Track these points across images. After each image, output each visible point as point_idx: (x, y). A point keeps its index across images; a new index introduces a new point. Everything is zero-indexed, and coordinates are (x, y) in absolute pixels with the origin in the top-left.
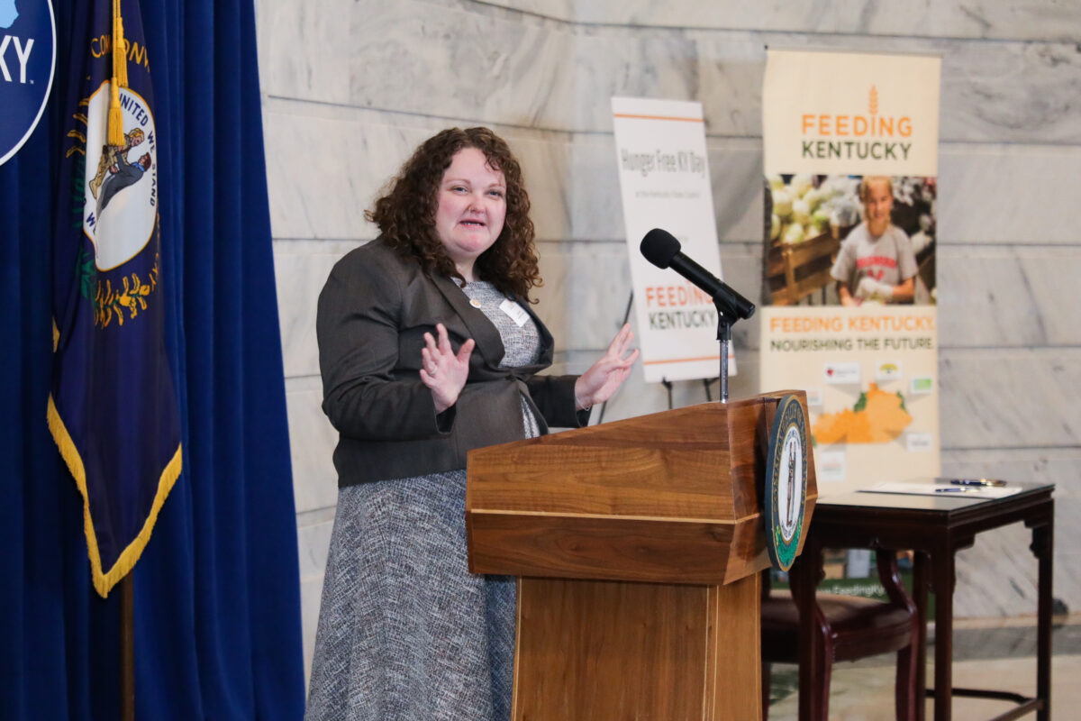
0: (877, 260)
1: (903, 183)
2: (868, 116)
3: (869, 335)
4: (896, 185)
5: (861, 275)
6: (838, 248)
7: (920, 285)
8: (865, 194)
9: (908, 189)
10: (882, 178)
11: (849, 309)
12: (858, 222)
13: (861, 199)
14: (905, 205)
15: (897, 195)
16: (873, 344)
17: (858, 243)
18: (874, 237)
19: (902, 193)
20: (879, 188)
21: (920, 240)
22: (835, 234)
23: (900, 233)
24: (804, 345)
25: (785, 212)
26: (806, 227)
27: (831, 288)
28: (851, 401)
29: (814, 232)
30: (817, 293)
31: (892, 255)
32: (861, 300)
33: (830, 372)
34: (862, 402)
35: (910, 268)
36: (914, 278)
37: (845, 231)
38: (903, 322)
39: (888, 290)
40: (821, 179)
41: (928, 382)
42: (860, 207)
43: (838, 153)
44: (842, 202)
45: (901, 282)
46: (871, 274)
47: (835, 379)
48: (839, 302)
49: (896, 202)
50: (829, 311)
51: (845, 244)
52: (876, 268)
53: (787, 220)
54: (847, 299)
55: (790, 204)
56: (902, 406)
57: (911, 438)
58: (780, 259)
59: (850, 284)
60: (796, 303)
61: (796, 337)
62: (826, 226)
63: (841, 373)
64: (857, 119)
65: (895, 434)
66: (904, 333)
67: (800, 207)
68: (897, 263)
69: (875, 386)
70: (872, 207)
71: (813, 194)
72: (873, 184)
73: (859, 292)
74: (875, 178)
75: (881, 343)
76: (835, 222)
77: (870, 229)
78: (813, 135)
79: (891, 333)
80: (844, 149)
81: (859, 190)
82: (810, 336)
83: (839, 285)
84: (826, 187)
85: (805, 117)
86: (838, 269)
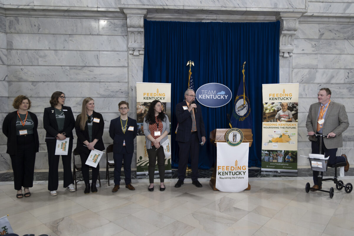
0: (284, 115)
1: (290, 103)
2: (283, 94)
3: (282, 126)
4: (288, 104)
5: (281, 118)
6: (277, 113)
7: (293, 119)
8: (282, 105)
9: (291, 104)
10: (286, 103)
11: (279, 122)
12: (281, 109)
13: (281, 106)
14: (290, 107)
15: (289, 105)
16: (284, 128)
17: (281, 113)
18: (284, 112)
19: (290, 105)
20: (285, 104)
21: (293, 112)
22: (276, 111)
23: (289, 111)
24: (270, 128)
25: (266, 108)
26: (270, 110)
27: (275, 120)
28: (279, 136)
29: (272, 111)
30: (272, 120)
31: (288, 114)
32: (281, 121)
33: (275, 132)
34: (281, 136)
35: (291, 116)
36: (292, 118)
37: (278, 111)
38: (289, 125)
39: (287, 120)
40: (273, 103)
41: (295, 134)
42: (281, 107)
43: (277, 99)
44: (277, 106)
45: (289, 119)
46: (283, 117)
47: (276, 133)
48: (277, 122)
49: (288, 106)
50: (275, 123)
51: (278, 113)
52: (284, 117)
53: (266, 109)
54: (278, 121)
55: (267, 107)
56: (289, 137)
57: (291, 142)
58: (265, 115)
59: (279, 119)
60: (268, 122)
61: (268, 126)
62: (274, 110)
63: (277, 132)
64: (280, 94)
65: (288, 142)
66: (290, 126)
67: (269, 108)
68: (289, 116)
69: (284, 134)
70: (284, 107)
71: (271, 106)
72: (284, 104)
73: (281, 120)
74: (284, 103)
75: (285, 128)
76: (276, 109)
77: (283, 110)
78: (272, 97)
79: (287, 126)
80: (278, 99)
81: (281, 105)
82: (271, 126)
83: (277, 119)
84: (274, 105)
85: (270, 94)
86: (277, 116)
